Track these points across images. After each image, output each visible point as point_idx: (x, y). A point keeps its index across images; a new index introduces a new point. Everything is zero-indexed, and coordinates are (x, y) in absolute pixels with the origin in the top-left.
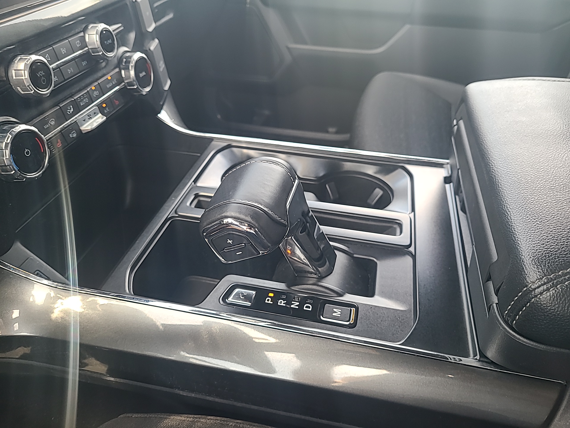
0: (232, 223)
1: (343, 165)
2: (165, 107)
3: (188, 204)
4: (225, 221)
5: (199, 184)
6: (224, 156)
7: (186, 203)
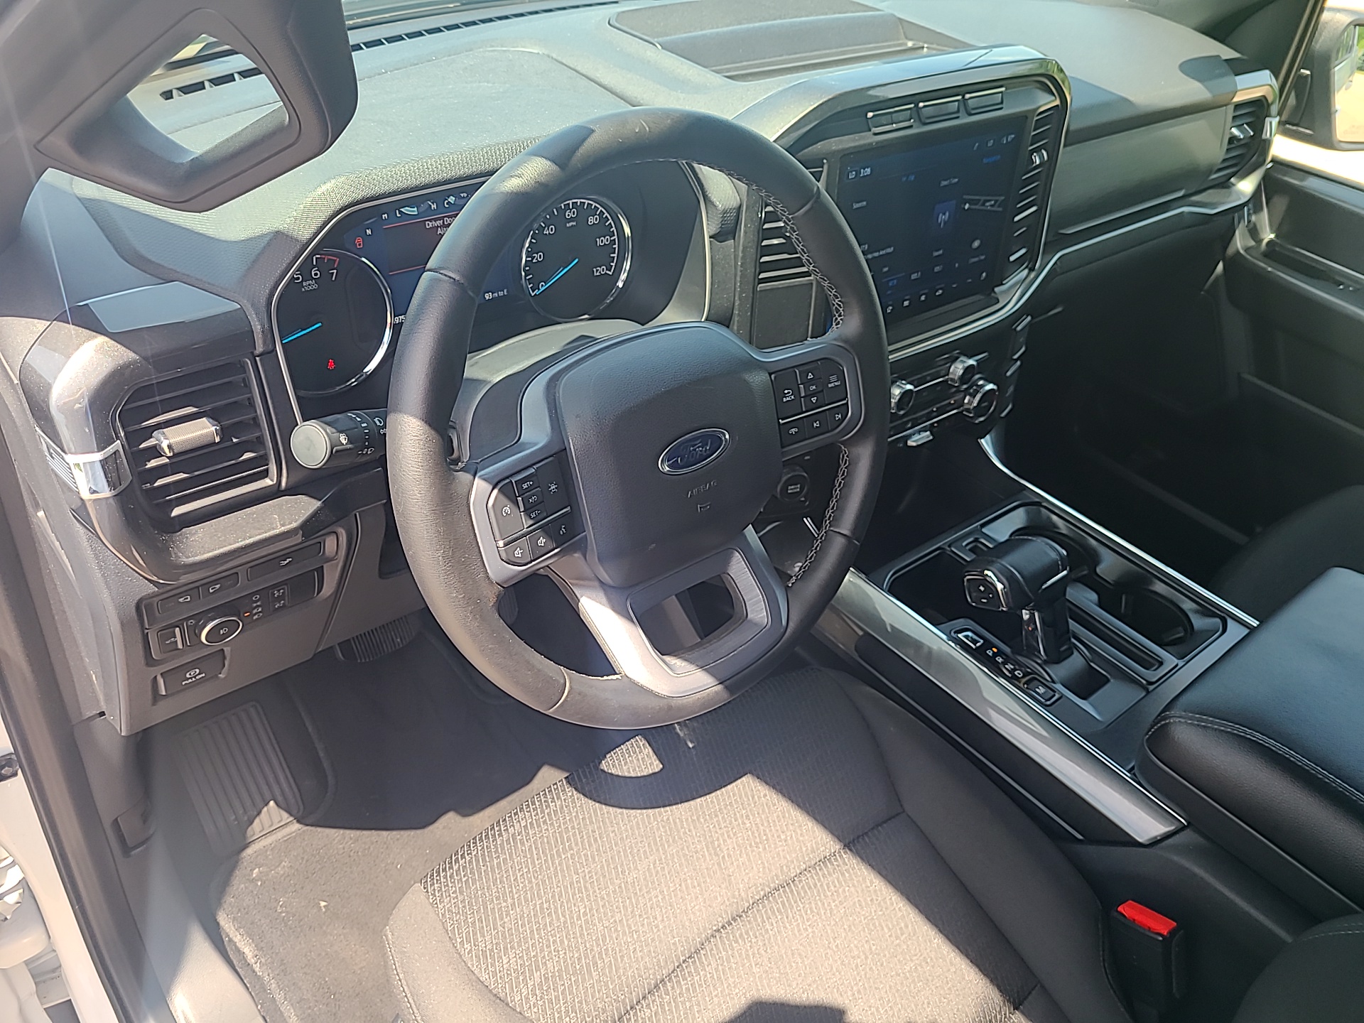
0: (990, 577)
1: (1155, 583)
2: (993, 433)
3: (964, 544)
4: (986, 572)
5: (984, 530)
6: (1028, 513)
7: (963, 542)
